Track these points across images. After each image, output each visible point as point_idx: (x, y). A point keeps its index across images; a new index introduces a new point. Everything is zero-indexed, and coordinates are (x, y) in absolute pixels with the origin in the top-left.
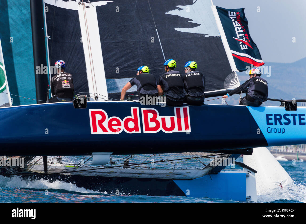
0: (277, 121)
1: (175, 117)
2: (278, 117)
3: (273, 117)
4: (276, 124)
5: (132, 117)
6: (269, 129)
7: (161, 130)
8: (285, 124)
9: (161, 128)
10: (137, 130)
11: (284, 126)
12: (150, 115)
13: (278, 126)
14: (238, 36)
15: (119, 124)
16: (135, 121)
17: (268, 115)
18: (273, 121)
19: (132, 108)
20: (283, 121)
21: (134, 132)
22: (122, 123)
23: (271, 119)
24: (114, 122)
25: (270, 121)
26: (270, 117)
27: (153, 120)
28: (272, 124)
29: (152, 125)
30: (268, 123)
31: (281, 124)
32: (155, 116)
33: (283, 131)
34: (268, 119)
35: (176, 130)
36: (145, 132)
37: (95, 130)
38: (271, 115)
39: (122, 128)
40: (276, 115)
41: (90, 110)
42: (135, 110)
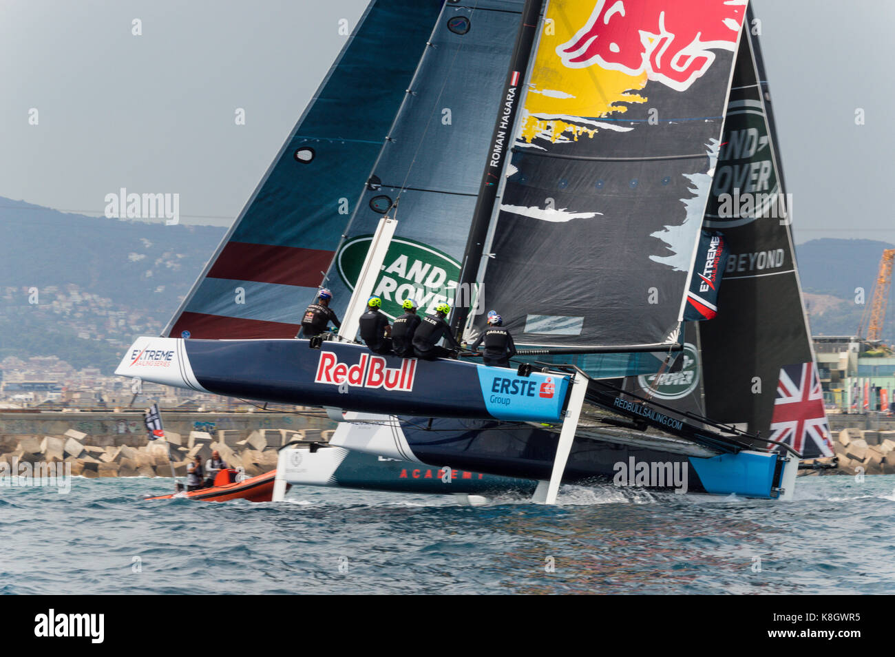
0: (504, 389)
1: (401, 371)
2: (506, 383)
3: (500, 382)
4: (502, 392)
5: (359, 366)
6: (493, 398)
7: (382, 386)
8: (512, 393)
9: (383, 383)
10: (359, 383)
11: (510, 396)
12: (377, 366)
13: (504, 395)
14: (706, 272)
15: (344, 373)
16: (361, 371)
17: (496, 379)
18: (499, 388)
19: (362, 354)
20: (511, 388)
21: (356, 385)
22: (348, 371)
23: (498, 385)
24: (341, 370)
25: (497, 388)
26: (498, 382)
27: (379, 371)
28: (497, 391)
29: (376, 377)
30: (494, 390)
31: (507, 392)
32: (382, 367)
33: (507, 402)
34: (495, 384)
35: (397, 388)
36: (366, 386)
37: (319, 379)
38: (499, 379)
39: (346, 378)
40: (505, 380)
41: (323, 352)
42: (364, 357)
